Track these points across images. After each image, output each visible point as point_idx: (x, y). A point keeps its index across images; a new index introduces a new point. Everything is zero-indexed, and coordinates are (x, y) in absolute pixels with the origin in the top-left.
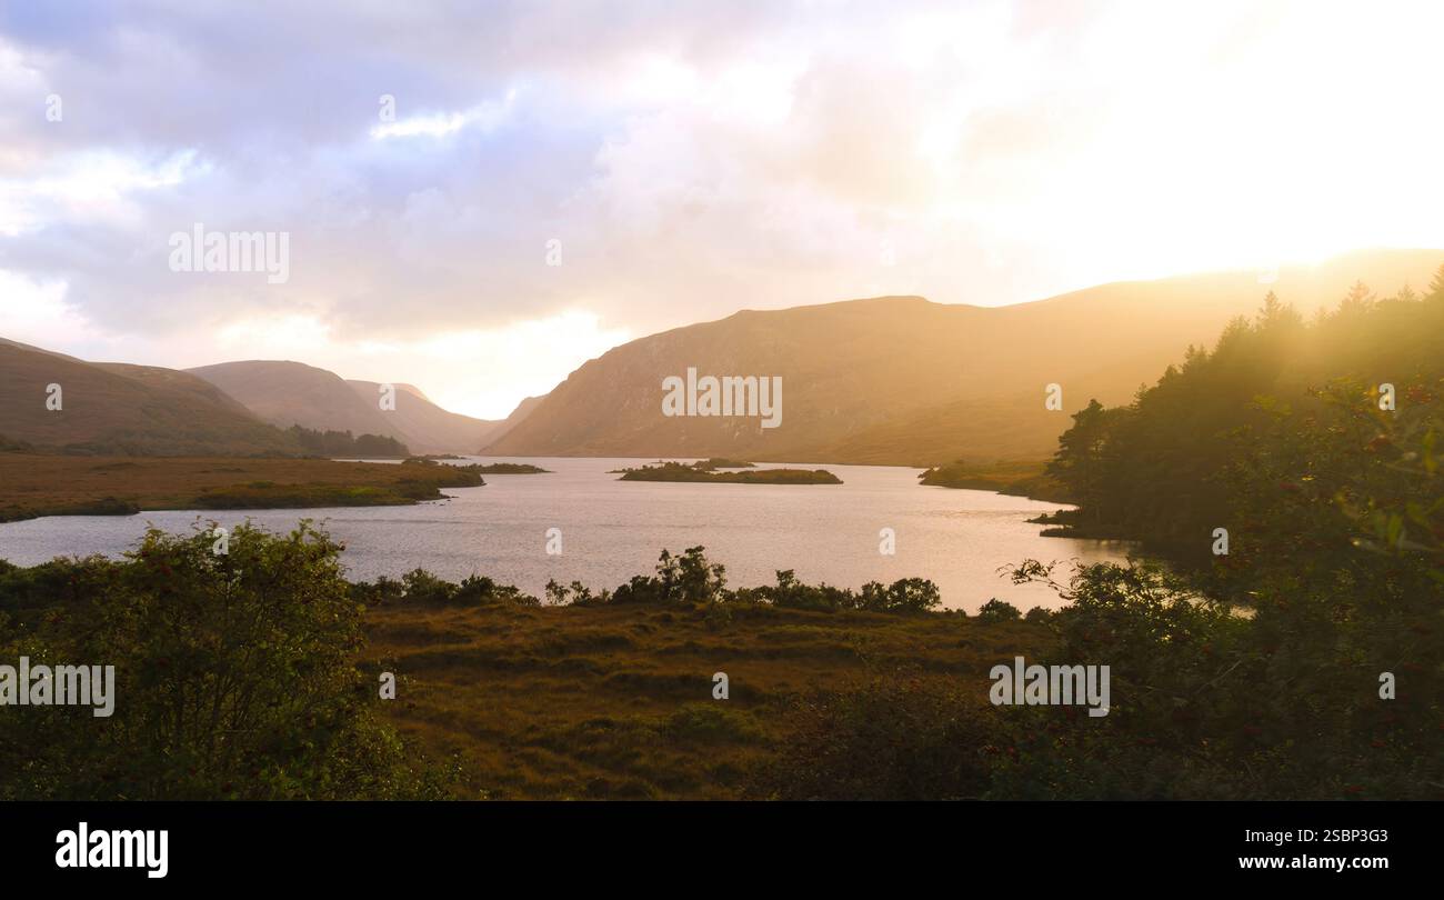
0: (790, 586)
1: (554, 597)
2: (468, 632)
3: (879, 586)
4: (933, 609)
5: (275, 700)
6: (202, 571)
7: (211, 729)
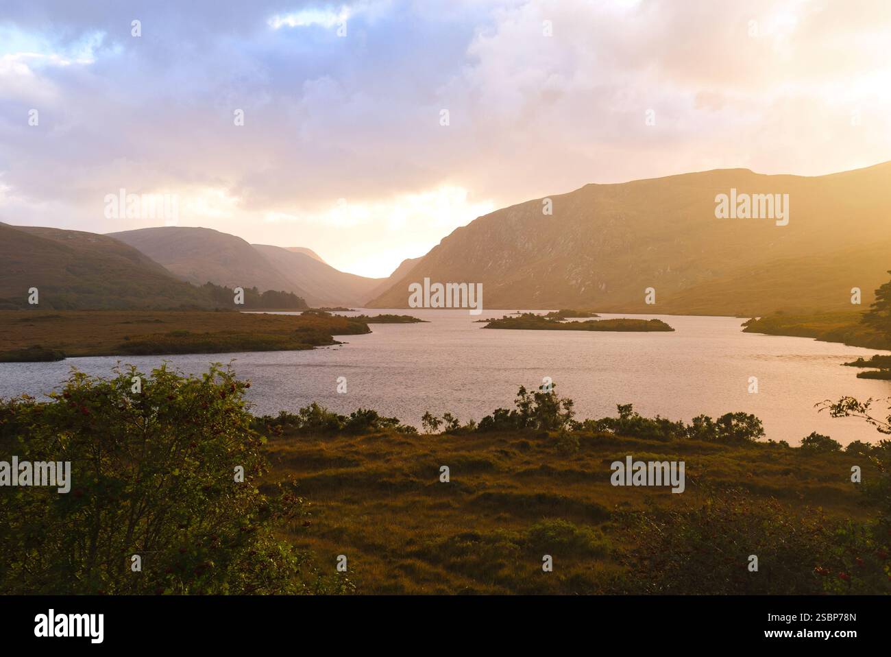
0: (630, 418)
1: (429, 427)
2: (356, 457)
3: (707, 419)
4: (757, 440)
5: (185, 522)
6: (122, 409)
7: (123, 551)
